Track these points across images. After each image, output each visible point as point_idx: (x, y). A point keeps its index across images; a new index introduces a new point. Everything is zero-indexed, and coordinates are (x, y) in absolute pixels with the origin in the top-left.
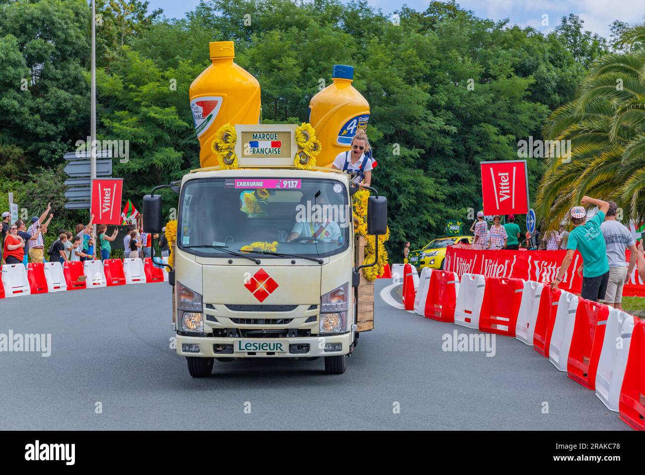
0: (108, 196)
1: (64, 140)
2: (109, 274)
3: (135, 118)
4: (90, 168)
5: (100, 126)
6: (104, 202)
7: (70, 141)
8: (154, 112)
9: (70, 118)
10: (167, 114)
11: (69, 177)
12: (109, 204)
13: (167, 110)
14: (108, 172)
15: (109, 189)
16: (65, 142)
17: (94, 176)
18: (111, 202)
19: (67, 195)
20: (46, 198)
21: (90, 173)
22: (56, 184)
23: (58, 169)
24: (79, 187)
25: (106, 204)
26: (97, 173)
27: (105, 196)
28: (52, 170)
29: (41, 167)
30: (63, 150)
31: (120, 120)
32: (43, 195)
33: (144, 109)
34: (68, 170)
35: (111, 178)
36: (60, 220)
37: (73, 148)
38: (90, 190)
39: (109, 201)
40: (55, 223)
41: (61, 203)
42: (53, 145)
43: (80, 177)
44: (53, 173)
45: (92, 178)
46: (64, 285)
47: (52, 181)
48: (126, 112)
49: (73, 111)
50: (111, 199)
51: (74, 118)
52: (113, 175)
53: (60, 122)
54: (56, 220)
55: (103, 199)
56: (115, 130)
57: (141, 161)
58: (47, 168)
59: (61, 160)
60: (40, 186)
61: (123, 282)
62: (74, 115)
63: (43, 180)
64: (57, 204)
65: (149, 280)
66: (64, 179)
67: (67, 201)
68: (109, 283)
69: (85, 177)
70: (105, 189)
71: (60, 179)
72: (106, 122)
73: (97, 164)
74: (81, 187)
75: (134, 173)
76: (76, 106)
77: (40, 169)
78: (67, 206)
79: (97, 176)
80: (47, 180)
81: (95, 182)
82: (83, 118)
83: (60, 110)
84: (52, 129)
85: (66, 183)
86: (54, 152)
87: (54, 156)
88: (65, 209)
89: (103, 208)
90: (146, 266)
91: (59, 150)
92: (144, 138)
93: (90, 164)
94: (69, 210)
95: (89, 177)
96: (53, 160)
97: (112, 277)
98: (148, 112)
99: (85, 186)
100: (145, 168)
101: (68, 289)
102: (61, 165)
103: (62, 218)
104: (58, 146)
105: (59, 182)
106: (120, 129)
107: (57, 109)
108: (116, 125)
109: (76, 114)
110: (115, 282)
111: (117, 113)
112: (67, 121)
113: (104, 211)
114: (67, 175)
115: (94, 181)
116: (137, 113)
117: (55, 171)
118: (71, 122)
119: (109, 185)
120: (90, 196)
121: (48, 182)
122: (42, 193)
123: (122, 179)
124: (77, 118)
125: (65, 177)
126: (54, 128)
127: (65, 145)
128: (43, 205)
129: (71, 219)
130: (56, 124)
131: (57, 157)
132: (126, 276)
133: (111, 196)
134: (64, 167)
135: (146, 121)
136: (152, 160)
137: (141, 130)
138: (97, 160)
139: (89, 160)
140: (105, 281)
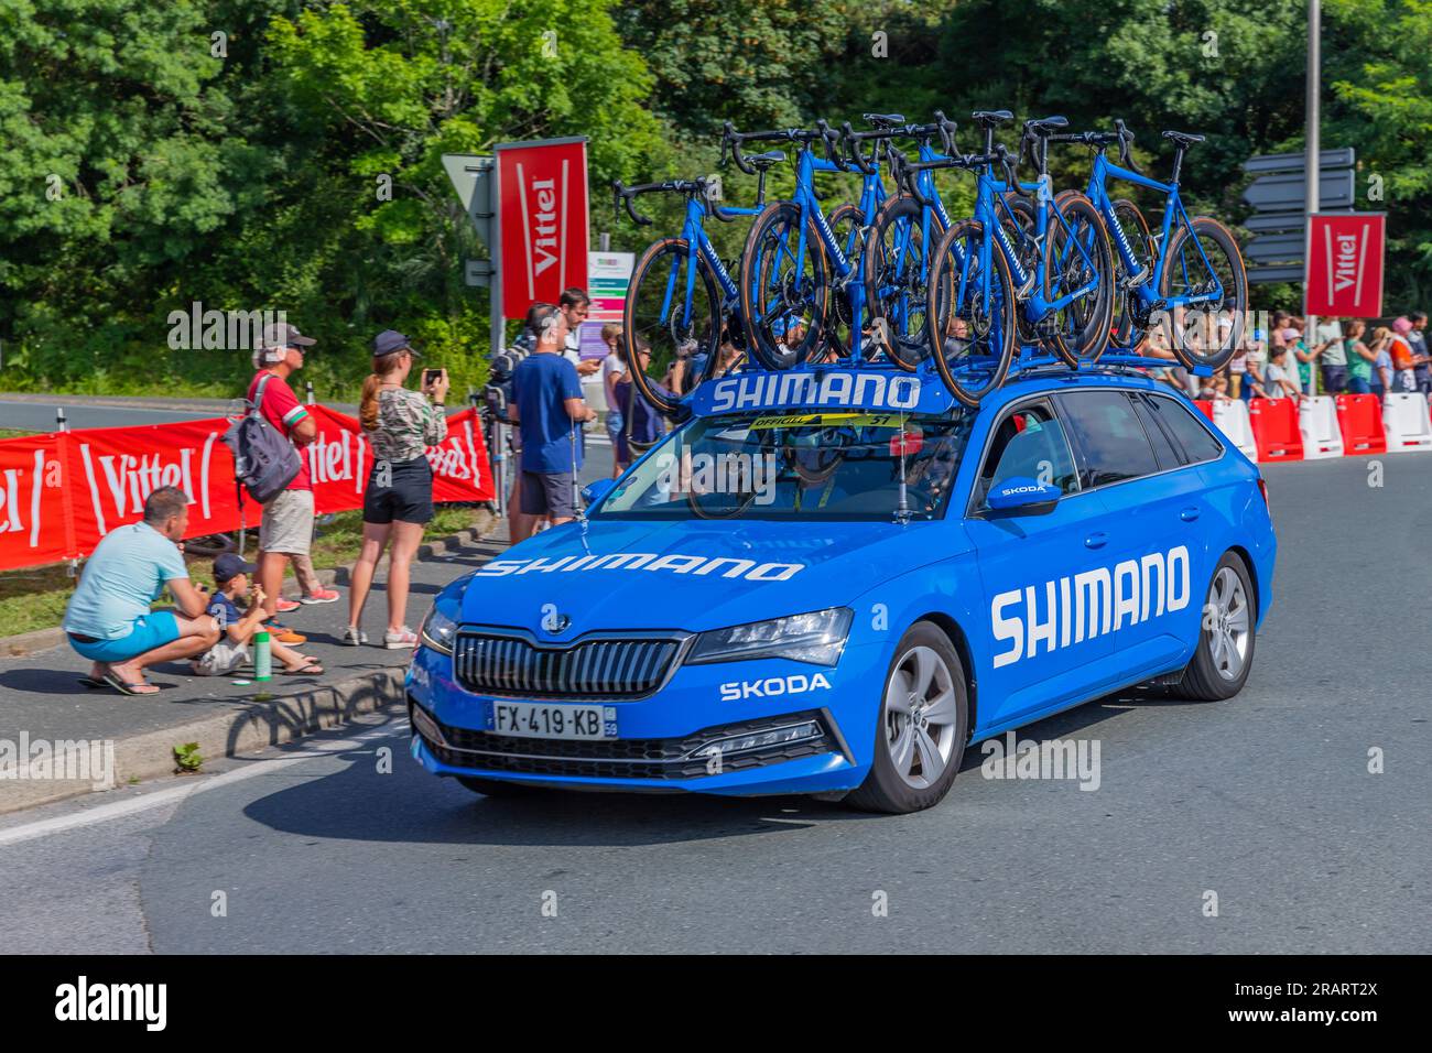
0: (1348, 253)
2: (1350, 430)
3: (1411, 79)
4: (1304, 191)
5: (1328, 95)
6: (1339, 268)
11: (1256, 211)
12: (1352, 272)
14: (1346, 198)
15: (1353, 238)
17: (1314, 207)
18: (1356, 267)
19: (1251, 251)
21: (1303, 201)
23: (1228, 196)
24: (1275, 234)
25: (1344, 272)
26: (1321, 200)
27: (1341, 253)
28: (1213, 199)
30: (1237, 153)
31: (1372, 79)
34: (1254, 195)
35: (1353, 213)
38: (1304, 240)
39: (1352, 265)
43: (1277, 212)
44: (1215, 205)
45: (1308, 213)
48: (1392, 65)
50: (1357, 260)
55: (1336, 260)
59: (1234, 176)
61: (1380, 447)
66: (1240, 219)
68: (1350, 449)
69: (1292, 210)
70: (1340, 238)
72: (1344, 89)
73: (1321, 179)
74: (1280, 233)
79: (1321, 209)
85: (1249, 225)
87: (1217, 167)
89: (1337, 281)
91: (1229, 154)
93: (1302, 181)
95: (1301, 210)
96: (1216, 177)
97: (1357, 435)
99: (1289, 232)
102: (1232, 188)
106: (1375, 102)
107: (1225, 59)
108: (1366, 93)
111: (1368, 68)
113: (1339, 287)
114: (1250, 207)
115: (1315, 218)
117: (1218, 201)
120: (1302, 254)
123: (1383, 215)
125: (1244, 212)
131: (1224, 170)
132: (1387, 434)
133: (1357, 252)
134: (1243, 188)
138: (1322, 170)
139: (1302, 171)
140: (1339, 443)
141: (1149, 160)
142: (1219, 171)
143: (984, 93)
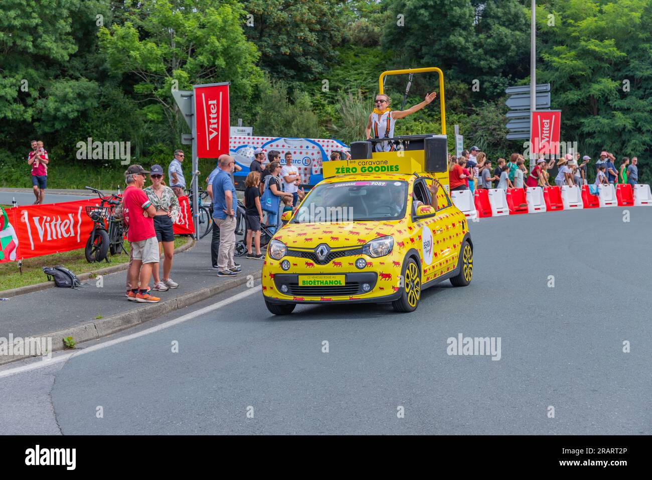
0: (546, 127)
1: (505, 74)
2: (549, 200)
3: (573, 53)
4: (530, 101)
5: (540, 60)
6: (543, 133)
7: (510, 75)
8: (593, 45)
9: (510, 54)
10: (606, 47)
11: (510, 110)
12: (548, 135)
13: (607, 42)
14: (547, 104)
15: (548, 121)
16: (506, 77)
17: (534, 109)
18: (550, 133)
19: (508, 126)
20: (489, 129)
21: (529, 106)
22: (497, 116)
23: (499, 103)
24: (518, 119)
25: (546, 135)
26: (536, 105)
27: (544, 127)
28: (494, 103)
29: (484, 101)
30: (504, 84)
31: (558, 54)
32: (485, 126)
33: (583, 43)
34: (510, 103)
35: (549, 110)
36: (501, 150)
37: (513, 82)
38: (529, 122)
39: (548, 132)
40: (497, 152)
41: (502, 134)
42: (495, 79)
43: (520, 110)
44: (494, 106)
45: (531, 111)
46: (506, 210)
47: (494, 114)
48: (564, 47)
49: (513, 47)
50: (550, 130)
51: (513, 54)
52: (551, 108)
53: (501, 57)
54: (497, 150)
55: (542, 130)
56: (554, 64)
57: (579, 93)
58: (488, 102)
59: (502, 94)
60: (483, 118)
61: (561, 208)
62: (513, 51)
63: (486, 113)
64: (498, 135)
65: (586, 206)
66: (505, 112)
67: (507, 132)
68: (549, 209)
69: (525, 109)
70: (544, 121)
71: (501, 111)
72: (546, 57)
73: (536, 97)
74: (521, 119)
75: (573, 105)
76: (516, 42)
77: (483, 103)
78: (508, 137)
79: (537, 109)
80: (489, 112)
81: (535, 114)
82: (522, 53)
83: (501, 46)
84: (494, 63)
85: (508, 115)
86: (496, 86)
88: (506, 140)
90: (583, 193)
91: (501, 85)
92: (583, 70)
93: (529, 97)
94: (510, 141)
95: (529, 109)
96: (495, 94)
97: (551, 203)
98: (586, 46)
99: (524, 118)
100: (583, 98)
101: (510, 213)
102: (502, 99)
103: (503, 148)
104: (499, 81)
105: (500, 114)
106: (559, 63)
107: (499, 45)
108: (556, 59)
109: (516, 49)
110: (554, 208)
111: (556, 48)
112: (507, 56)
114: (508, 107)
115: (534, 112)
116: (575, 47)
117: (496, 104)
118: (511, 57)
119: (548, 116)
120: (529, 127)
121: (490, 115)
122: (484, 124)
123: (560, 111)
124: (517, 53)
125: (506, 110)
126: (496, 62)
127: (506, 80)
128: (485, 136)
129: (511, 149)
130: (497, 59)
131: (498, 91)
132: (563, 202)
133: (550, 127)
134: (506, 100)
135: (584, 54)
136: (589, 92)
137: (579, 63)
138: (537, 93)
139: (529, 93)
140: (544, 206)
141: (467, 87)
142: (496, 92)
143: (398, 59)
